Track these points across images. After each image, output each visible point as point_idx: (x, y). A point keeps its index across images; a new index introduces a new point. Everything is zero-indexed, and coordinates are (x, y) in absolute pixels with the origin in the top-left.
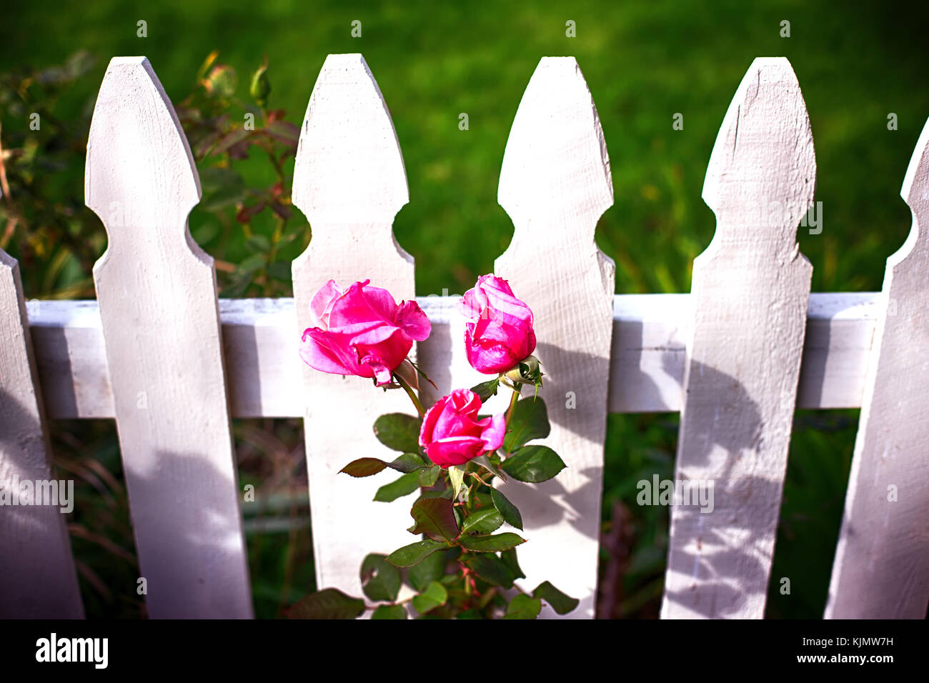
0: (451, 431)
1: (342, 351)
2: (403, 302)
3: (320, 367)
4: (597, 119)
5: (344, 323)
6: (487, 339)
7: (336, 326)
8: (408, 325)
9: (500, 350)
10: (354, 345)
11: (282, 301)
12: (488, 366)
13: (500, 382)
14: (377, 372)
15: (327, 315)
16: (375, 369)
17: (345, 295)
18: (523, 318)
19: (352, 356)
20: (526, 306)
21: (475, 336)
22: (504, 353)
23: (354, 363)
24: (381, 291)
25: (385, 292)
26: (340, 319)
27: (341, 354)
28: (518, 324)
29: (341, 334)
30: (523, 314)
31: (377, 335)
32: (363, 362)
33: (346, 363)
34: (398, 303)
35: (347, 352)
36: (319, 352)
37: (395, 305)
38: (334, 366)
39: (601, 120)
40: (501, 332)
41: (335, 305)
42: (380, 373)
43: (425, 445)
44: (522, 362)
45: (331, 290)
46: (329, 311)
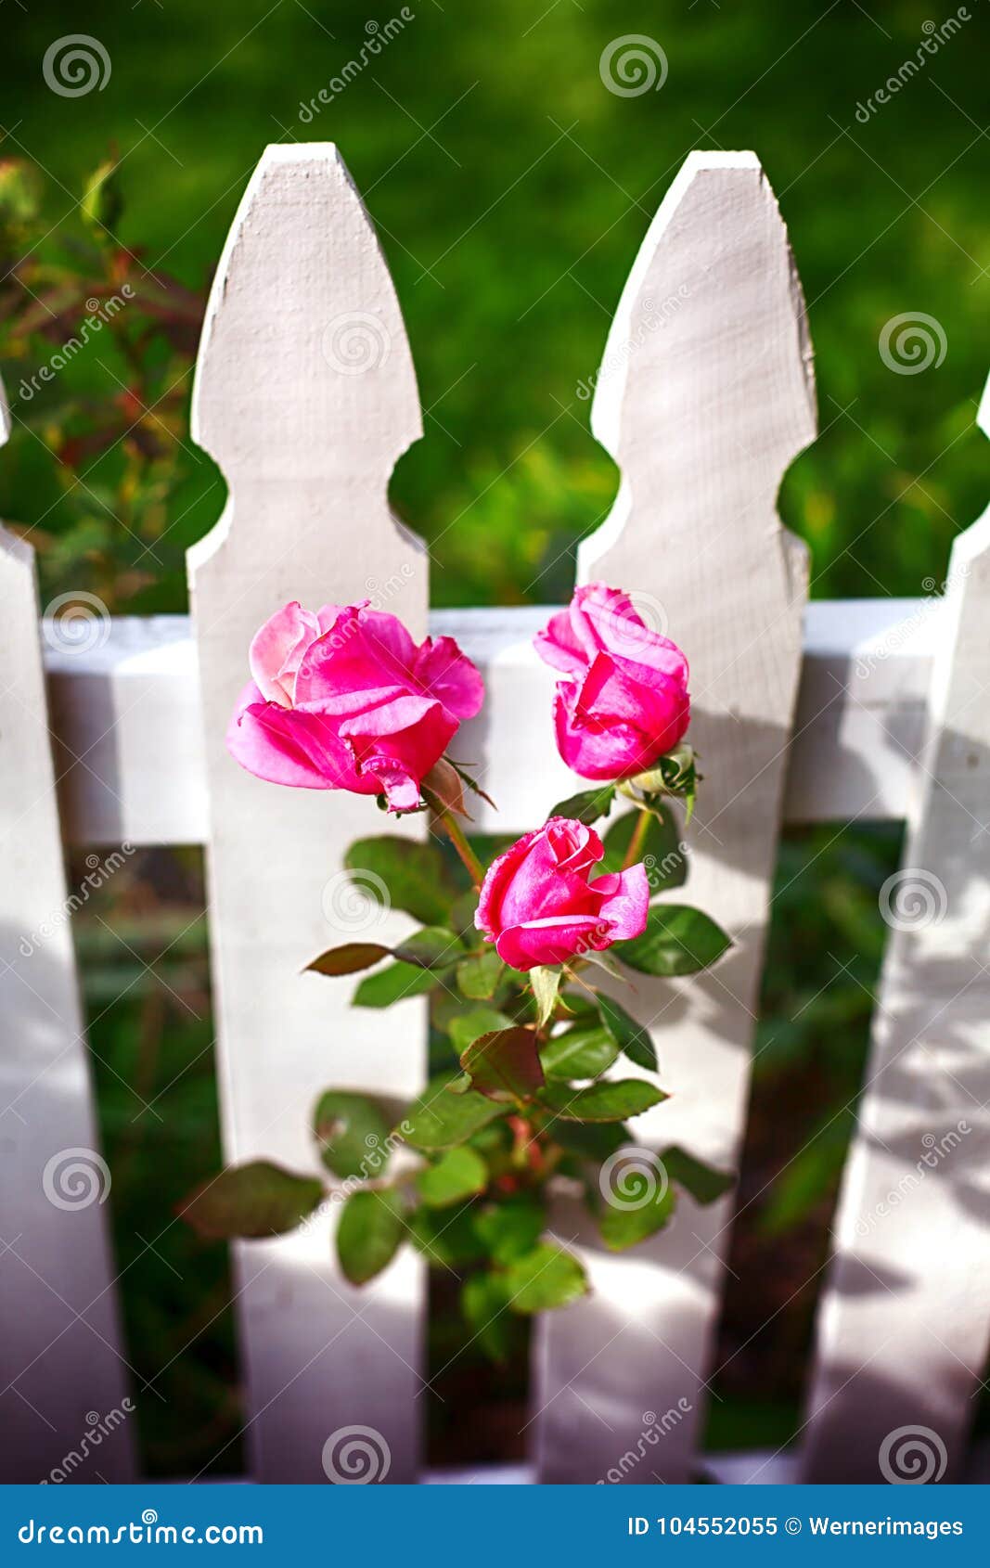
0: (543, 904)
1: (318, 744)
2: (429, 639)
3: (272, 775)
4: (795, 274)
5: (325, 691)
6: (602, 715)
7: (309, 700)
8: (442, 686)
9: (625, 735)
10: (348, 737)
11: (161, 622)
12: (600, 765)
13: (618, 795)
14: (390, 786)
15: (290, 675)
16: (387, 781)
17: (327, 635)
18: (670, 670)
19: (339, 754)
20: (674, 648)
21: (578, 709)
22: (633, 741)
23: (343, 767)
24: (384, 618)
25: (393, 622)
26: (317, 686)
27: (315, 750)
28: (663, 685)
29: (322, 715)
30: (669, 663)
31: (394, 715)
32: (365, 768)
33: (325, 768)
34: (419, 641)
35: (328, 747)
36: (267, 744)
37: (413, 647)
38: (299, 772)
39: (801, 277)
40: (630, 702)
41: (308, 655)
42: (397, 789)
43: (488, 927)
44: (666, 757)
45: (292, 622)
46: (295, 667)
